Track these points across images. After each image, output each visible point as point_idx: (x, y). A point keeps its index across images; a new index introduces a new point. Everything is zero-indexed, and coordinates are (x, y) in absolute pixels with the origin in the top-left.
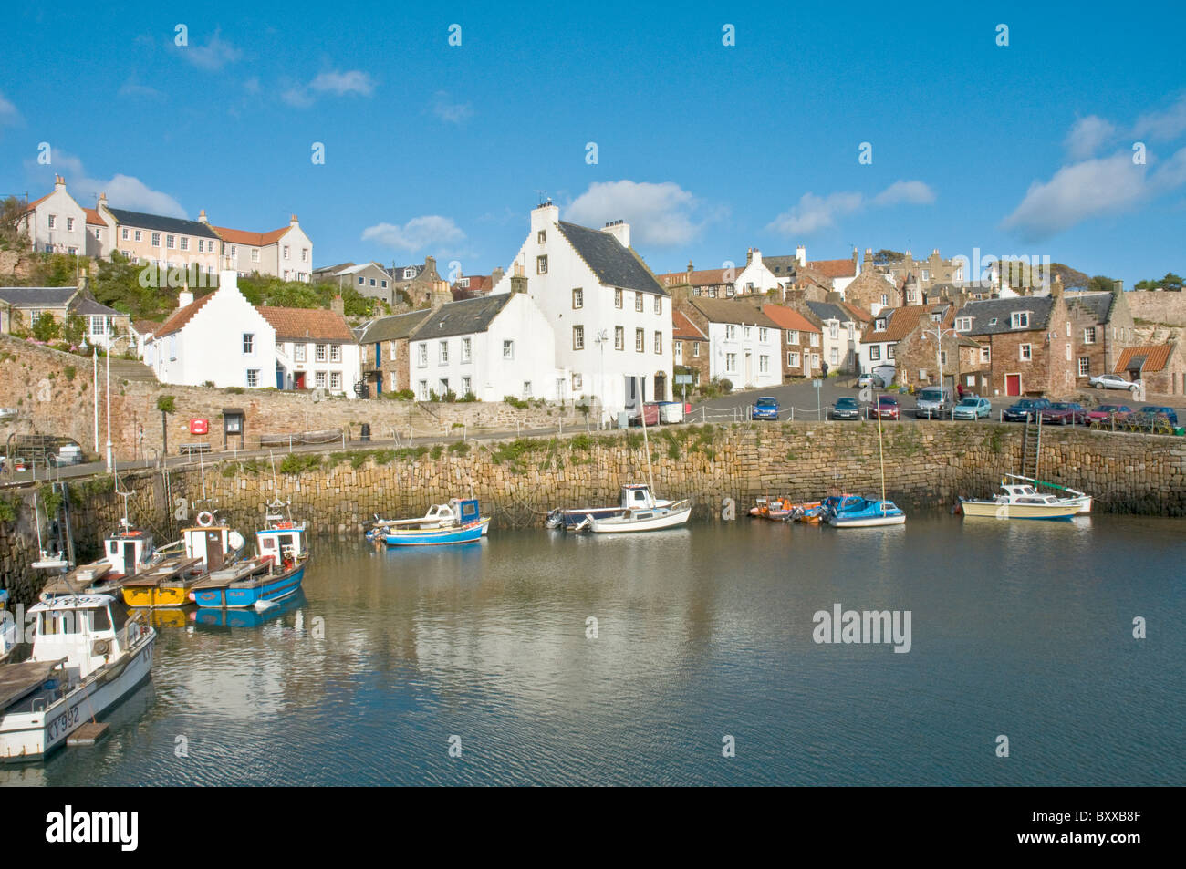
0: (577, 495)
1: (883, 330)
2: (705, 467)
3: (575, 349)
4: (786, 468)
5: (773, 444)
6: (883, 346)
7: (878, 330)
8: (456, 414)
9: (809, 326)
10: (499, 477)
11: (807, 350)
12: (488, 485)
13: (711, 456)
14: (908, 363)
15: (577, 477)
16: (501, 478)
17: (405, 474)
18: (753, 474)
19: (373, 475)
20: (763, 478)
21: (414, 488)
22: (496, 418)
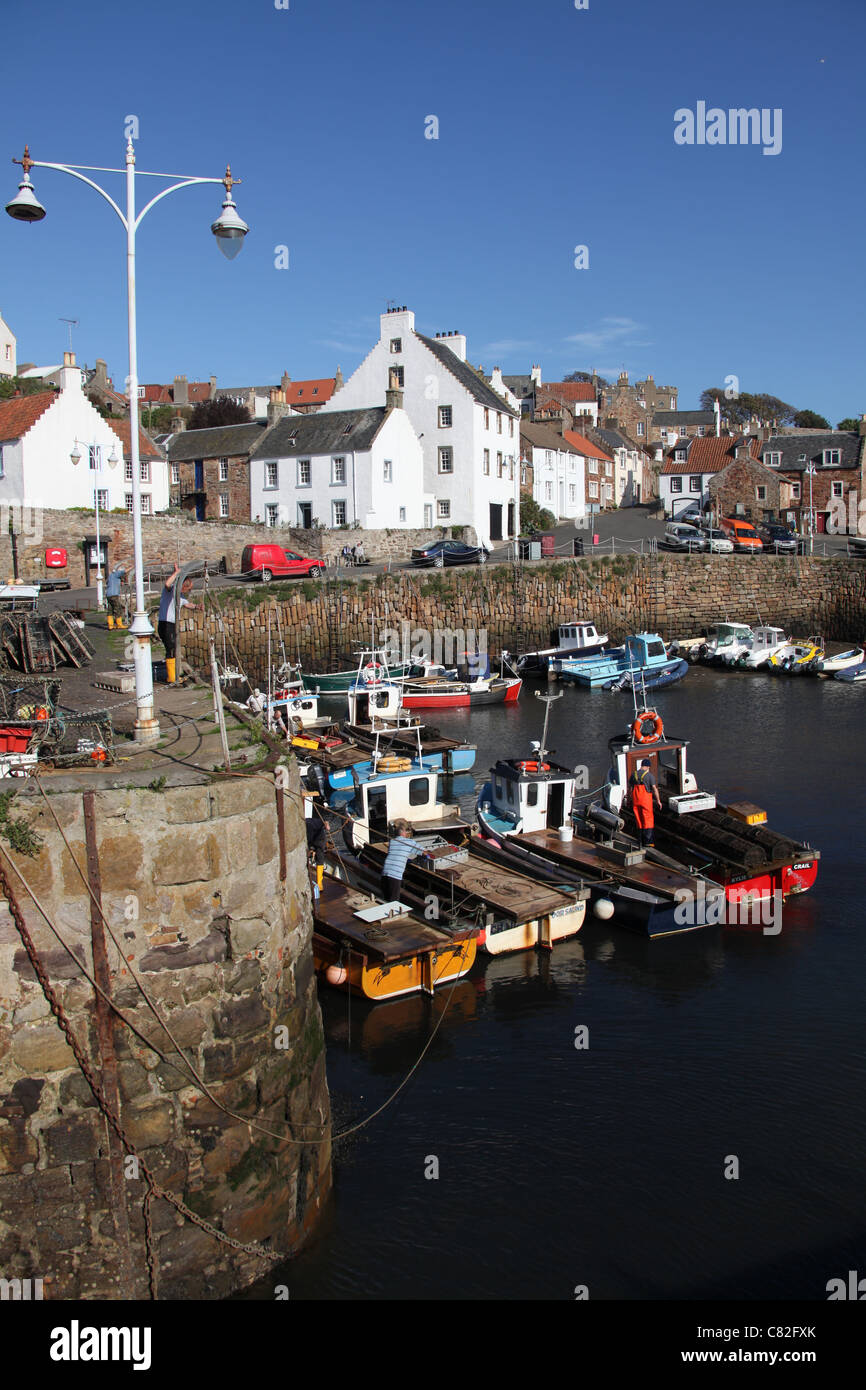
0: (501, 631)
1: (682, 462)
2: (617, 601)
3: (440, 473)
4: (688, 602)
5: (677, 576)
6: (686, 479)
7: (677, 461)
8: (338, 542)
9: (604, 456)
10: (428, 612)
11: (603, 480)
12: (417, 621)
13: (623, 590)
14: (723, 496)
15: (501, 611)
16: (429, 613)
17: (333, 610)
18: (660, 607)
19: (299, 610)
20: (669, 612)
21: (343, 625)
22: (378, 547)
